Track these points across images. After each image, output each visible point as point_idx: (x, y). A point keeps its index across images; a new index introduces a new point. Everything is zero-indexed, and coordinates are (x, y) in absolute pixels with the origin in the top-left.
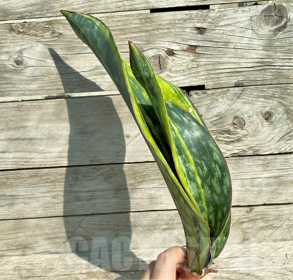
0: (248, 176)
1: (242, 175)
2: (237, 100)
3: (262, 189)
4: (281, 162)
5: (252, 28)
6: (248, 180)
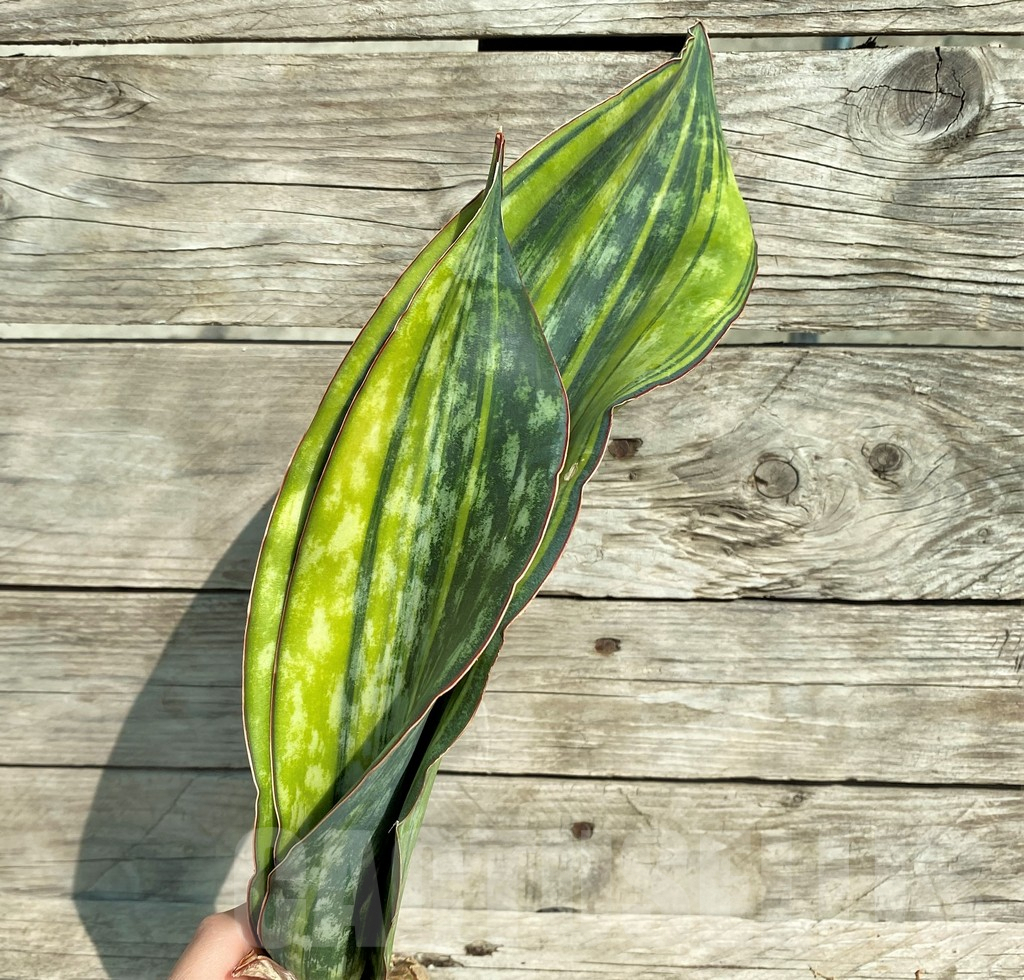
0: (798, 674)
2: (775, 395)
3: (847, 725)
4: (920, 633)
5: (847, 131)
6: (795, 691)
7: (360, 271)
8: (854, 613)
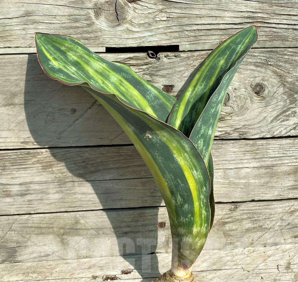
0: (233, 165)
1: (225, 164)
3: (250, 182)
4: (274, 149)
6: (232, 171)
7: (64, 25)
8: (251, 143)
